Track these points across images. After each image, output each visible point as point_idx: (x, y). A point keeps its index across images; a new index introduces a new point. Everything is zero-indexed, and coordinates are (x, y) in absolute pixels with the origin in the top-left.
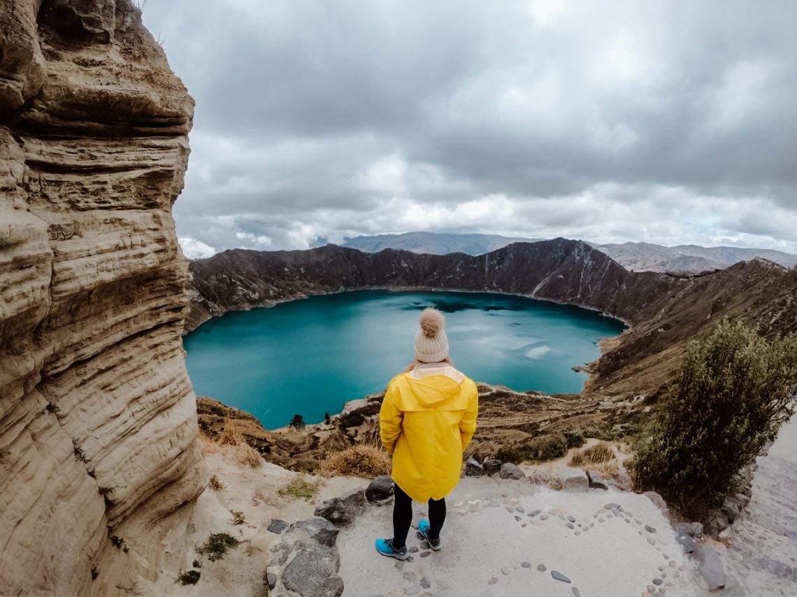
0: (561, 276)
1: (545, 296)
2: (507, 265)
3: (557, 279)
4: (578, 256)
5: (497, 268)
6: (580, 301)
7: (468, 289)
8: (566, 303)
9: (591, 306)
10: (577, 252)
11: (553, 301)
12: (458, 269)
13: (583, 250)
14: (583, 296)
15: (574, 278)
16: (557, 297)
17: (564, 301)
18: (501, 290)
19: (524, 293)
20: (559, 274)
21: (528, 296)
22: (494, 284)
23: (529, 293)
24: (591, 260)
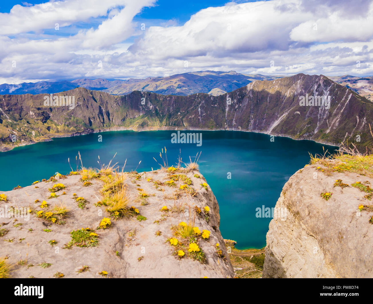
0: (298, 113)
1: (281, 132)
2: (246, 103)
3: (294, 116)
4: (316, 91)
5: (237, 107)
6: (317, 136)
7: (208, 127)
8: (302, 139)
9: (328, 141)
10: (316, 87)
11: (289, 136)
12: (199, 109)
13: (322, 84)
14: (321, 131)
15: (310, 114)
16: (294, 133)
17: (300, 137)
18: (240, 127)
19: (261, 130)
20: (297, 110)
21: (265, 133)
22: (234, 123)
23: (267, 130)
24: (330, 94)
